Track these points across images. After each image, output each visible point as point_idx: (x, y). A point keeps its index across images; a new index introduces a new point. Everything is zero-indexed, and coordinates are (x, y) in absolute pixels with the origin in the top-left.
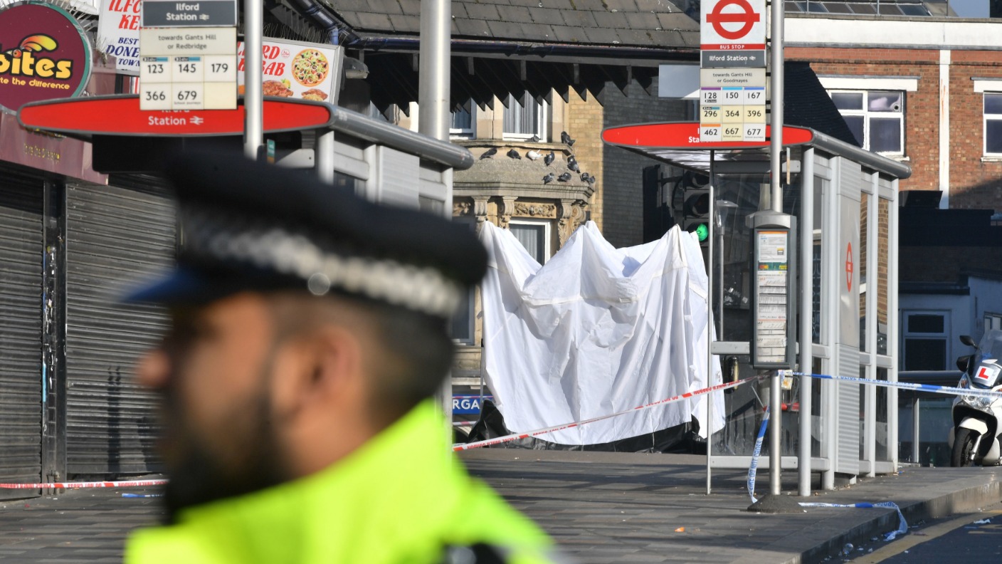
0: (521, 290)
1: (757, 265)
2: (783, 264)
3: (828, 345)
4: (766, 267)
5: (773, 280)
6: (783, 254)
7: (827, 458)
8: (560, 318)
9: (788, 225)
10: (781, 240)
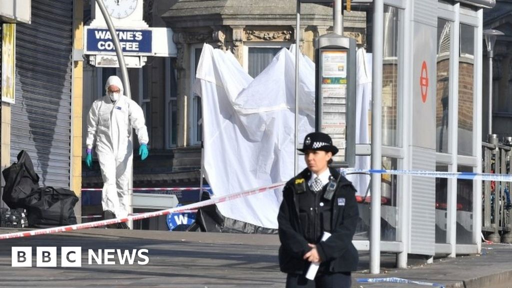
0: (234, 101)
1: (322, 80)
2: (343, 79)
3: (402, 147)
4: (329, 81)
5: (335, 92)
6: (343, 70)
7: (401, 241)
8: (266, 124)
9: (347, 46)
10: (341, 59)
